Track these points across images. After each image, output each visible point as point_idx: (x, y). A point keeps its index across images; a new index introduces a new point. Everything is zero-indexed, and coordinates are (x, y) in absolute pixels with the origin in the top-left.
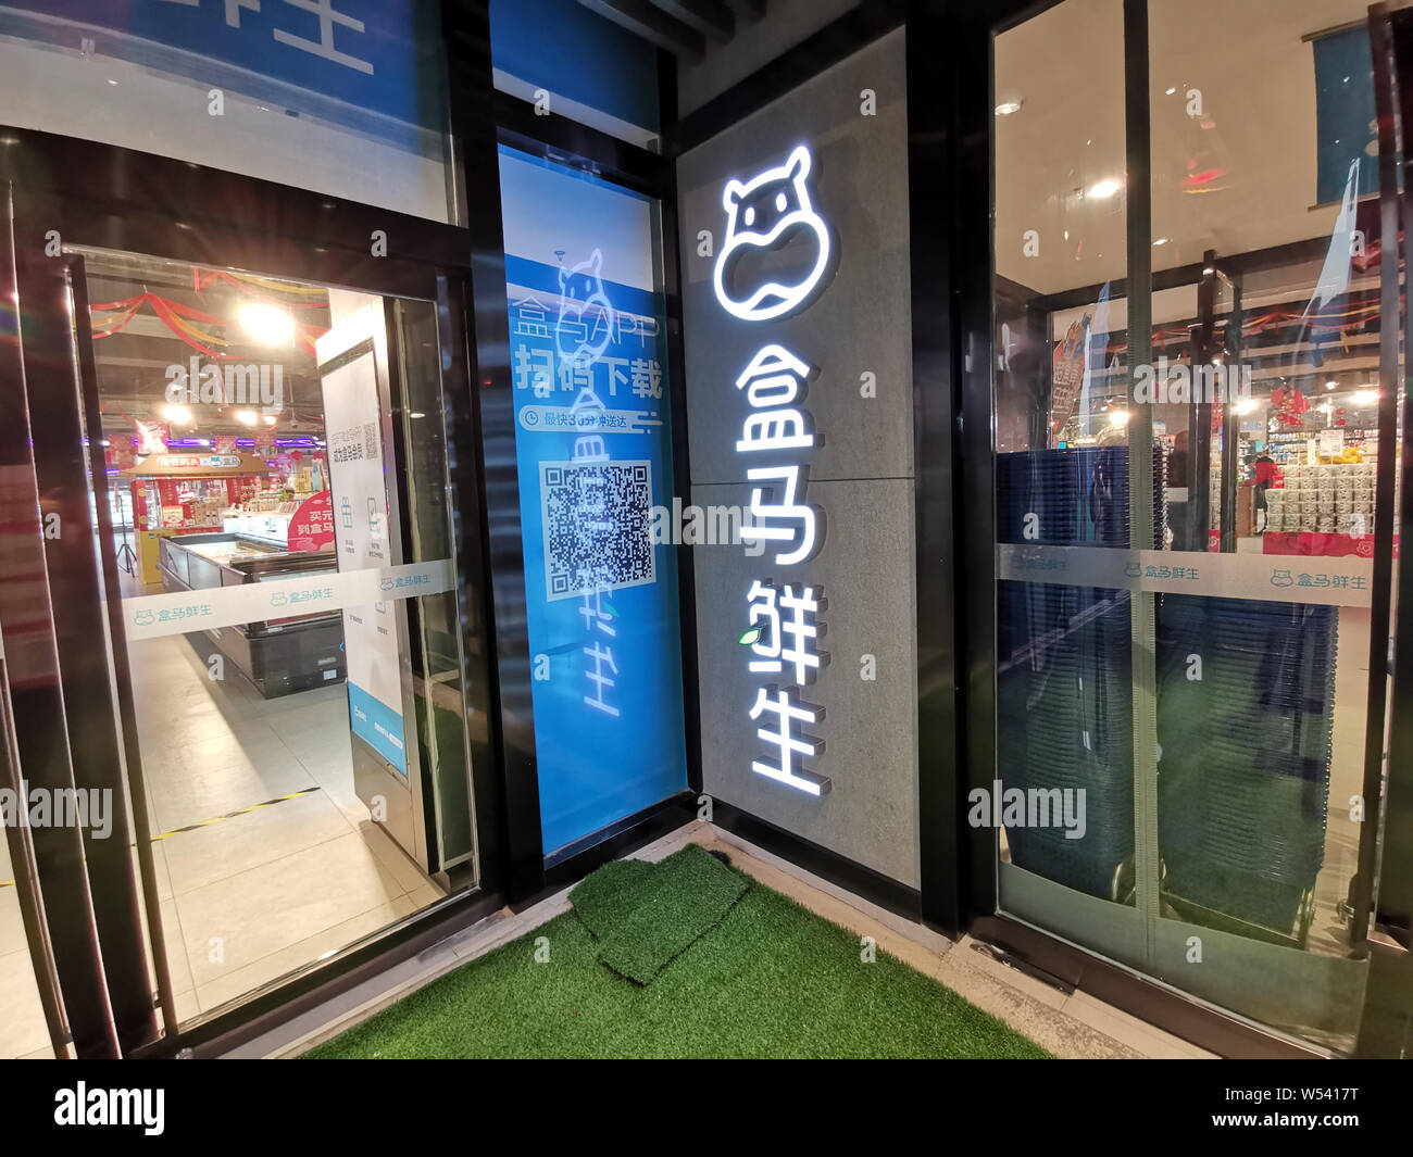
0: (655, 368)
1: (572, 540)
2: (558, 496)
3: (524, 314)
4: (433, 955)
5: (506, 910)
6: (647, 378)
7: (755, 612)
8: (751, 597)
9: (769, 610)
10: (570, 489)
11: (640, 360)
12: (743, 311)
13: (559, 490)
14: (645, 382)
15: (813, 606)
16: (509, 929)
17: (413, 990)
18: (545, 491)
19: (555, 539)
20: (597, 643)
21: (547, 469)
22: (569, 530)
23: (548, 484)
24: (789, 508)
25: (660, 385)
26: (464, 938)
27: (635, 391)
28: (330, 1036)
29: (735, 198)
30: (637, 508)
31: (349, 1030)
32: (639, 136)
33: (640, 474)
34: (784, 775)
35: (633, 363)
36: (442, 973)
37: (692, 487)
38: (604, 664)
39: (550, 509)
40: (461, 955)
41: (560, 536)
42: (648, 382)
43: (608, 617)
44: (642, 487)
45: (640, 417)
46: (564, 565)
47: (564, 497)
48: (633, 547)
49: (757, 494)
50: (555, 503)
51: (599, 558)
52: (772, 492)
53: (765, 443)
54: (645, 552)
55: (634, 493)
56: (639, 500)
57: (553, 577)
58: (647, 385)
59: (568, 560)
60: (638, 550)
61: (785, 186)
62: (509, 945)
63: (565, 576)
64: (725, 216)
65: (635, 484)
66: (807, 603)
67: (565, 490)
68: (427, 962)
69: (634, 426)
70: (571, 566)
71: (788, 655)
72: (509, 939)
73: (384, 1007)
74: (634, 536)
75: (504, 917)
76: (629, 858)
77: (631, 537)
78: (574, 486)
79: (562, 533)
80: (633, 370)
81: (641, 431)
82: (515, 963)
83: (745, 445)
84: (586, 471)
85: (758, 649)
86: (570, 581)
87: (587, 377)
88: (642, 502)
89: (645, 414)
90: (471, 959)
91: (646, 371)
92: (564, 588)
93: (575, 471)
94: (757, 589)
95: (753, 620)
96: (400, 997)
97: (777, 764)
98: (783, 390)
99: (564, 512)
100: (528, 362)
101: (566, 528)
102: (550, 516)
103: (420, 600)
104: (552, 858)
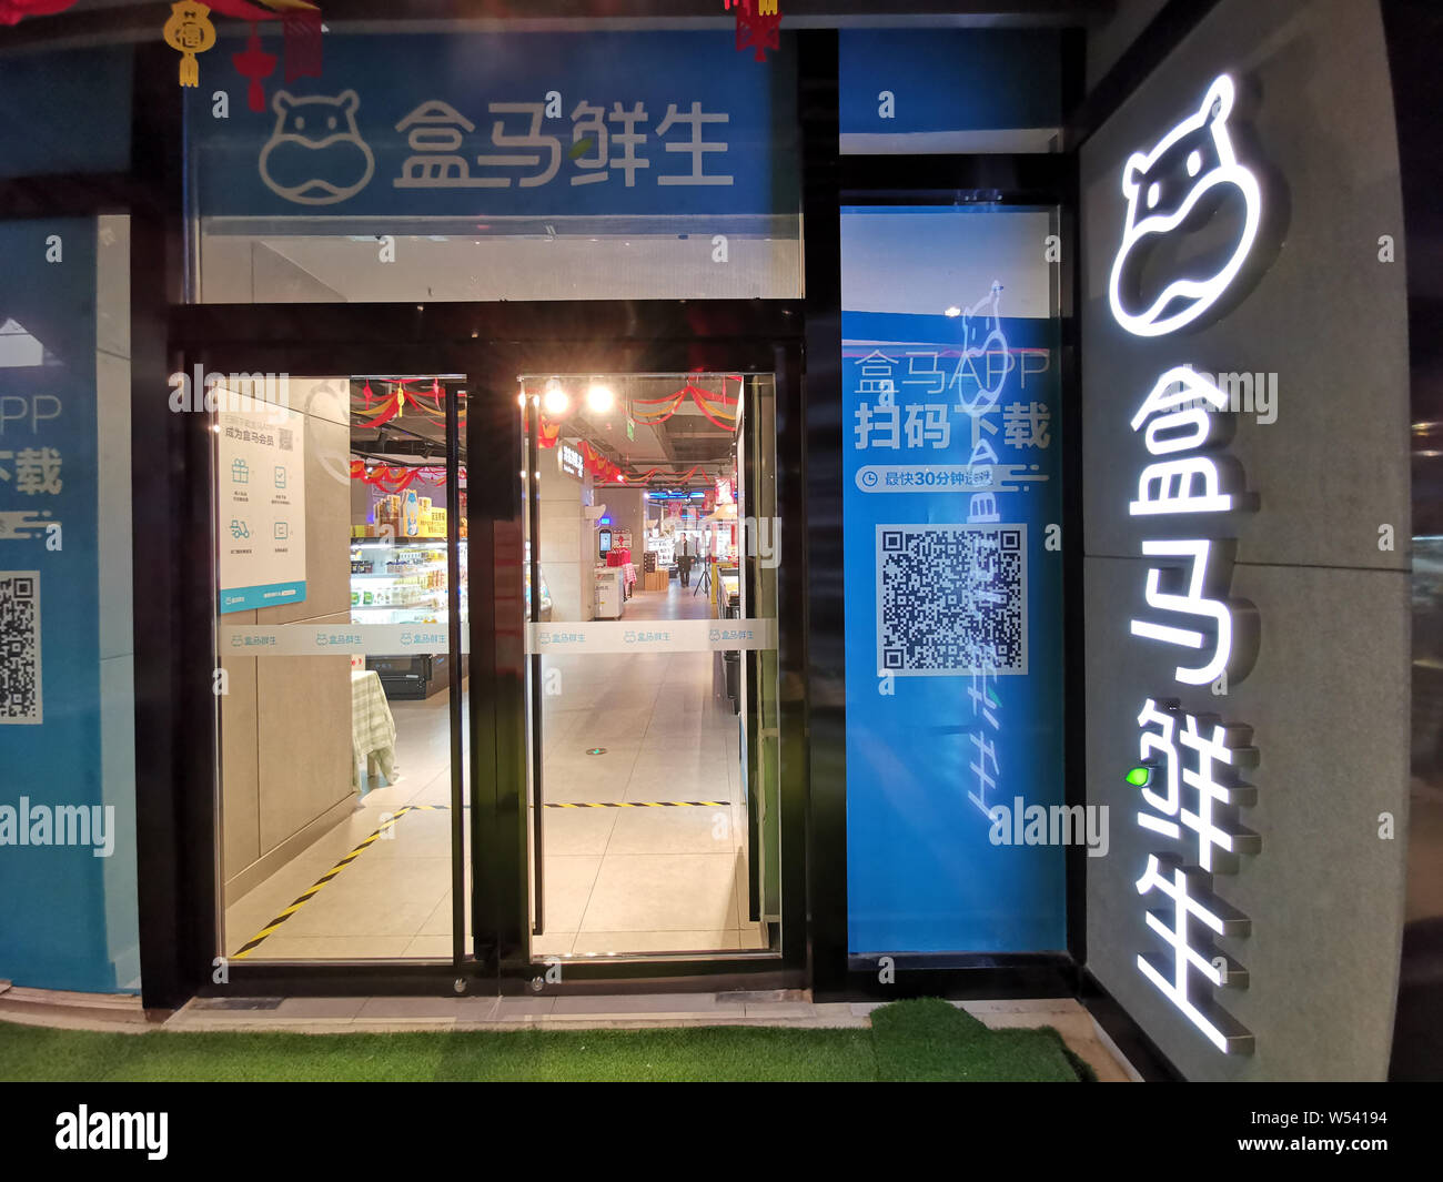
0: (1039, 411)
1: (911, 612)
2: (897, 562)
3: (867, 371)
4: (726, 1001)
5: (808, 993)
6: (1026, 425)
7: (1147, 742)
8: (1142, 720)
9: (1164, 743)
10: (912, 555)
11: (1017, 404)
12: (1143, 325)
13: (899, 556)
14: (1024, 429)
15: (1226, 756)
16: (800, 1014)
17: (697, 1025)
18: (881, 556)
19: (890, 609)
20: (982, 733)
21: (885, 533)
22: (908, 600)
23: (885, 549)
24: (1194, 602)
25: (1047, 431)
26: (759, 1000)
27: (1007, 442)
28: (627, 1027)
29: (1137, 176)
30: (1002, 581)
31: (641, 1030)
32: (1034, 140)
33: (1010, 541)
34: (1178, 994)
35: (1007, 408)
36: (723, 1024)
37: (1085, 559)
38: (987, 758)
39: (886, 576)
40: (750, 1015)
41: (897, 607)
42: (1029, 429)
43: (993, 705)
44: (1012, 556)
45: (1013, 473)
46: (900, 639)
47: (904, 563)
48: (995, 629)
49: (1153, 576)
50: (892, 569)
51: (945, 637)
52: (1175, 575)
53: (1165, 506)
54: (1012, 635)
55: (1000, 563)
56: (1007, 572)
57: (886, 651)
58: (1027, 433)
59: (906, 634)
60: (1002, 631)
61: (1200, 139)
62: (794, 1031)
63: (902, 651)
64: (1124, 203)
65: (1003, 552)
66: (1215, 748)
67: (906, 556)
68: (721, 1005)
69: (1004, 483)
70: (909, 640)
71: (1187, 817)
72: (795, 1025)
73: (672, 1025)
74: (997, 615)
75: (802, 998)
76: (958, 1004)
77: (992, 615)
78: (918, 552)
79: (899, 603)
80: (1006, 416)
81: (1016, 489)
82: (791, 1053)
83: (1141, 507)
84: (934, 536)
85: (1150, 797)
86: (907, 657)
87: (941, 431)
88: (1011, 574)
89: (1023, 467)
90: (755, 1024)
91: (1024, 416)
92: (899, 664)
93: (919, 536)
94: (1149, 712)
95: (1145, 754)
96: (687, 1025)
97: (1169, 975)
98: (1190, 429)
99: (904, 580)
100: (870, 420)
101: (904, 598)
102: (885, 583)
103: (759, 654)
104: (864, 960)
